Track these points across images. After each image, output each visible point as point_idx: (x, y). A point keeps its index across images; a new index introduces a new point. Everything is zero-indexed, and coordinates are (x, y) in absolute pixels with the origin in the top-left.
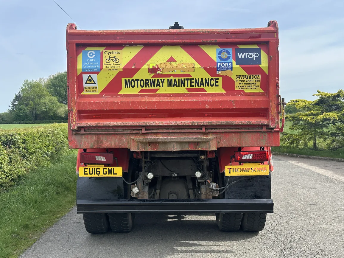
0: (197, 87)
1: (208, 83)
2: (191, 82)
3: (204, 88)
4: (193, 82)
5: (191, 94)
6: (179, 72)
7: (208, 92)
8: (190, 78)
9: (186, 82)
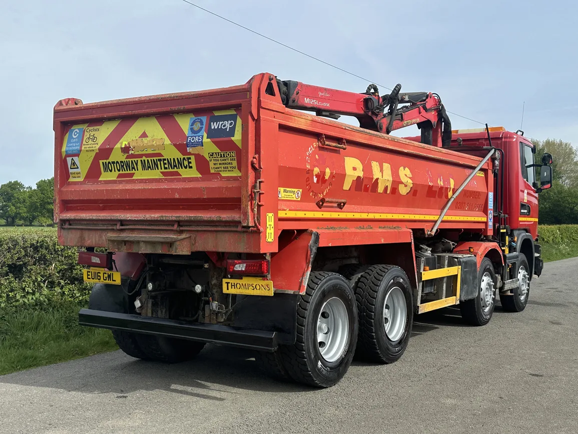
0: (171, 170)
1: (180, 164)
2: (165, 164)
3: (178, 170)
4: (166, 164)
5: (166, 180)
6: (150, 151)
7: (183, 176)
8: (162, 158)
9: (159, 162)
